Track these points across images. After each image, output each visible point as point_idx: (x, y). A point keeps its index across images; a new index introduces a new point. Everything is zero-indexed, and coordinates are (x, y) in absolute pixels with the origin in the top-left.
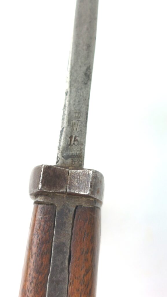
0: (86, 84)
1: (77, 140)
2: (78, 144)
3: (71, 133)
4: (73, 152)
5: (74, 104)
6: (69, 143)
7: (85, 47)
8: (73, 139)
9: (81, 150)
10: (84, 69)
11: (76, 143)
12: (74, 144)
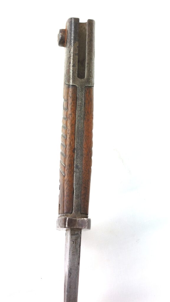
0: (71, 269)
1: (73, 242)
2: (73, 240)
3: (76, 245)
4: (75, 236)
5: (75, 258)
6: (77, 240)
7: (72, 287)
8: (75, 242)
9: (71, 237)
10: (72, 276)
11: (73, 241)
12: (74, 240)
